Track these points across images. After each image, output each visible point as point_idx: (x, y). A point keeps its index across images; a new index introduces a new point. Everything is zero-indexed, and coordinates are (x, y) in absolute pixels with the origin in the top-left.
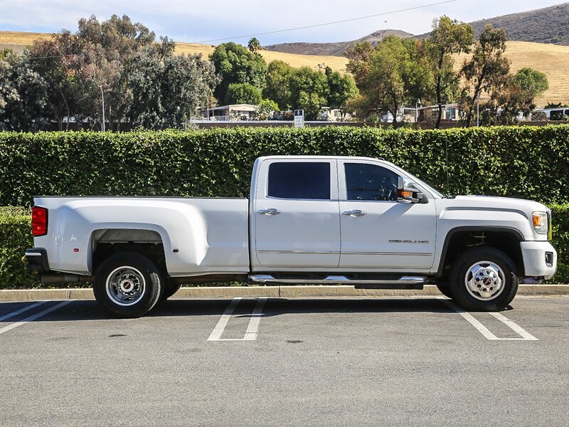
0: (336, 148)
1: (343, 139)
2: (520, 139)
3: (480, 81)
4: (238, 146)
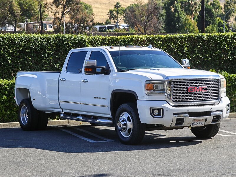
0: (65, 46)
1: (68, 41)
2: (157, 42)
4: (10, 44)
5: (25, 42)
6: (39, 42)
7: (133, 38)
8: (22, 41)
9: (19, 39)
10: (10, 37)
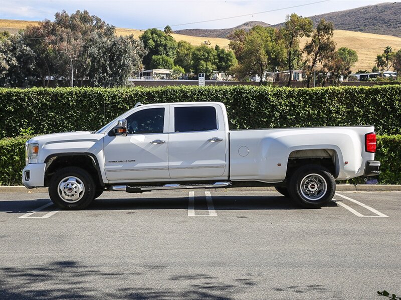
0: (243, 99)
1: (247, 94)
2: (358, 94)
3: (316, 55)
4: (182, 97)
5: (198, 95)
6: (214, 94)
7: (329, 89)
8: (195, 94)
9: (191, 92)
10: (182, 90)
